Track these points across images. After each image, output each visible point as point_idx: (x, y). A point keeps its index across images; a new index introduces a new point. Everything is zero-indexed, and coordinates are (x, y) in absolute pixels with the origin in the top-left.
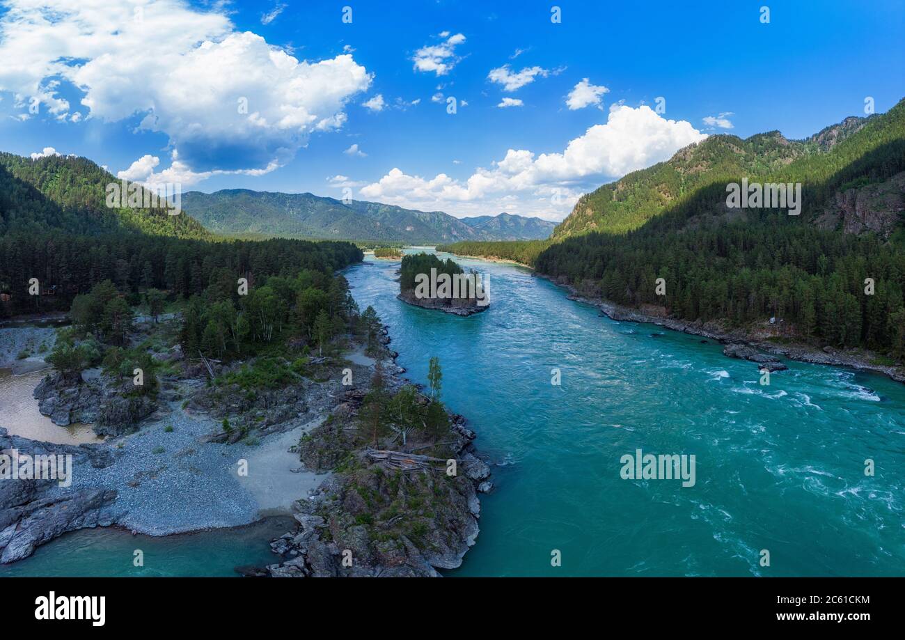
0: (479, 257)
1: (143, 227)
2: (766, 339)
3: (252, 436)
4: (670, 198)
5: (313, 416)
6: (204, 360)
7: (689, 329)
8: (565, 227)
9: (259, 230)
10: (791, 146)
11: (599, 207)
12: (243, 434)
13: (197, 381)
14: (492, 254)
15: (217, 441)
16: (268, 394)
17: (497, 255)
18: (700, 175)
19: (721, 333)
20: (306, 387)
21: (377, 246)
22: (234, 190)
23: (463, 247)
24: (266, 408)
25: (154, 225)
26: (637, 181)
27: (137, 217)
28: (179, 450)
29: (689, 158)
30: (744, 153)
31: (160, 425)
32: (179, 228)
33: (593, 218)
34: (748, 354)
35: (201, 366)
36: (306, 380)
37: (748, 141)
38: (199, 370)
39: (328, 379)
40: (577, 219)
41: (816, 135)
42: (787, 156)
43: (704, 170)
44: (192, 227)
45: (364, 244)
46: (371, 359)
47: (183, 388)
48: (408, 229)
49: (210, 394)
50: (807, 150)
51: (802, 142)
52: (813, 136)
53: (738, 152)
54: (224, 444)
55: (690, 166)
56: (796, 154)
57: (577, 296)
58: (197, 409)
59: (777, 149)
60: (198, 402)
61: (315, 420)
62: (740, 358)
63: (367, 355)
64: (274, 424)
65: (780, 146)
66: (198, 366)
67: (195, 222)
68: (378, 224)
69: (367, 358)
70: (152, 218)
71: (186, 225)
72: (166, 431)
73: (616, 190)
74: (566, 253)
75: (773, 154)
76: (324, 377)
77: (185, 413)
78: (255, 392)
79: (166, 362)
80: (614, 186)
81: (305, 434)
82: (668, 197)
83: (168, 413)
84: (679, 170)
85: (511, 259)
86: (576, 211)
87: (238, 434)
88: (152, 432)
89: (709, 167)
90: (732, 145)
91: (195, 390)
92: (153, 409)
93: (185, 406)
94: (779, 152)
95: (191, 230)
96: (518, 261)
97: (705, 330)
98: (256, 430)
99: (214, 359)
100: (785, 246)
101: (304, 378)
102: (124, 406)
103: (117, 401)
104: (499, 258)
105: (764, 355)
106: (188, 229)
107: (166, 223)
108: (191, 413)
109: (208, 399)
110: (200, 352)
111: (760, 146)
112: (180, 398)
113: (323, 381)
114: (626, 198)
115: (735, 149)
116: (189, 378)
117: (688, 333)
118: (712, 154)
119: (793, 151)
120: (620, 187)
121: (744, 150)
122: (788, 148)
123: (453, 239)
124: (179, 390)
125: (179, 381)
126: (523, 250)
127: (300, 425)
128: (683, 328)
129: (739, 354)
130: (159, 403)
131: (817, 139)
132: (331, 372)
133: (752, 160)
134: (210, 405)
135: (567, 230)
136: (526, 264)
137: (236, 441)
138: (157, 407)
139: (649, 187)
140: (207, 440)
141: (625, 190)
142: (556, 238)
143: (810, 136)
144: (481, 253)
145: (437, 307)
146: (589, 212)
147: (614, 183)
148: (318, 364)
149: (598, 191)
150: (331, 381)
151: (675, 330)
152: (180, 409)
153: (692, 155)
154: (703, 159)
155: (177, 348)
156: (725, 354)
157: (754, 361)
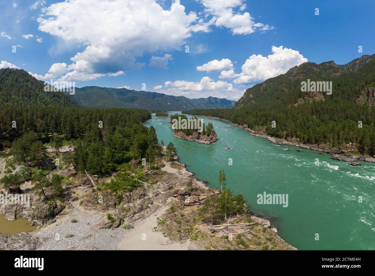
0: (202, 116)
1: (50, 103)
2: (348, 152)
3: (126, 222)
4: (287, 90)
5: (158, 207)
6: (88, 175)
7: (312, 148)
8: (240, 103)
9: (103, 105)
10: (339, 68)
11: (255, 94)
12: (121, 221)
13: (85, 188)
14: (208, 115)
15: (106, 228)
16: (128, 194)
17: (211, 115)
18: (300, 80)
19: (328, 150)
20: (147, 188)
21: (156, 111)
22: (91, 87)
23: (195, 111)
24: (128, 202)
25: (55, 102)
26: (271, 82)
27: (47, 98)
28: (82, 235)
29: (295, 72)
30: (318, 70)
31: (67, 217)
32: (66, 104)
33: (253, 99)
34: (343, 159)
35: (87, 179)
36: (146, 184)
37: (320, 65)
38: (86, 181)
39: (157, 182)
40: (245, 99)
41: (349, 63)
42: (337, 72)
43: (301, 78)
44: (72, 103)
45: (150, 110)
46: (175, 169)
47: (78, 192)
48: (168, 104)
49: (95, 197)
50: (345, 69)
51: (343, 66)
52: (348, 63)
53: (316, 70)
54: (111, 229)
55: (295, 76)
56: (341, 71)
57: (255, 134)
58: (88, 206)
59: (333, 69)
60: (89, 201)
61: (160, 209)
62: (340, 160)
63: (172, 167)
64: (137, 213)
65: (334, 68)
66: (85, 179)
67: (74, 101)
68: (155, 102)
69: (172, 168)
70: (54, 98)
71: (70, 102)
72: (72, 222)
73: (262, 86)
74: (246, 114)
75: (331, 71)
76: (154, 182)
77: (82, 208)
78: (121, 194)
79: (66, 176)
80: (261, 85)
81: (158, 219)
82: (286, 89)
83: (71, 209)
84: (290, 78)
85: (217, 117)
86: (245, 96)
87: (117, 222)
88: (63, 223)
89: (304, 76)
90: (313, 67)
91: (85, 193)
92: (63, 208)
93: (81, 203)
94: (334, 70)
95: (72, 104)
96: (221, 118)
97: (320, 148)
98: (127, 218)
99: (94, 175)
100: (345, 111)
101: (144, 183)
102: (46, 209)
103: (41, 206)
104: (212, 117)
105: (350, 159)
106: (70, 104)
107: (60, 101)
108: (86, 209)
109: (95, 200)
110: (85, 171)
111: (325, 68)
112: (77, 199)
113: (154, 183)
114: (267, 90)
115: (315, 69)
116: (80, 186)
117: (312, 150)
118: (305, 71)
119: (340, 70)
120: (264, 85)
121: (319, 69)
122: (338, 68)
123: (188, 108)
124: (76, 194)
125: (75, 188)
126: (223, 113)
127: (153, 213)
128: (309, 148)
129: (339, 158)
130: (66, 203)
131: (350, 65)
132: (157, 179)
133: (322, 73)
134: (96, 203)
135: (241, 104)
136: (225, 119)
137: (118, 226)
138: (65, 206)
139: (277, 85)
140: (99, 227)
141: (266, 86)
142: (236, 108)
143: (347, 63)
144: (203, 114)
145: (194, 140)
146: (251, 96)
147: (261, 83)
148: (150, 174)
149: (254, 87)
150: (158, 183)
151: (305, 148)
152: (78, 206)
153: (296, 71)
154: (301, 73)
155: (72, 168)
156: (333, 159)
157: (346, 161)
